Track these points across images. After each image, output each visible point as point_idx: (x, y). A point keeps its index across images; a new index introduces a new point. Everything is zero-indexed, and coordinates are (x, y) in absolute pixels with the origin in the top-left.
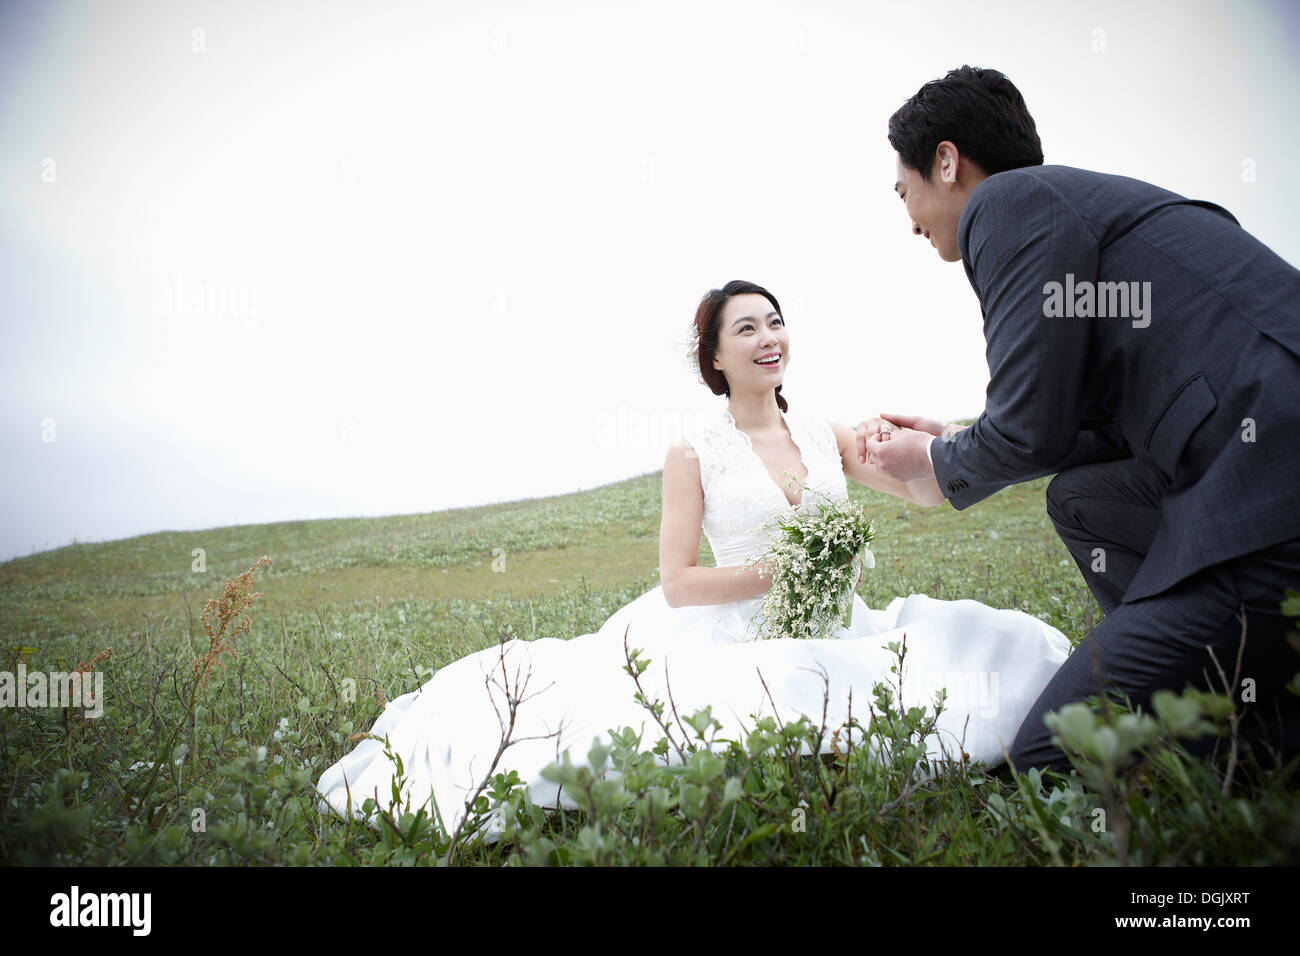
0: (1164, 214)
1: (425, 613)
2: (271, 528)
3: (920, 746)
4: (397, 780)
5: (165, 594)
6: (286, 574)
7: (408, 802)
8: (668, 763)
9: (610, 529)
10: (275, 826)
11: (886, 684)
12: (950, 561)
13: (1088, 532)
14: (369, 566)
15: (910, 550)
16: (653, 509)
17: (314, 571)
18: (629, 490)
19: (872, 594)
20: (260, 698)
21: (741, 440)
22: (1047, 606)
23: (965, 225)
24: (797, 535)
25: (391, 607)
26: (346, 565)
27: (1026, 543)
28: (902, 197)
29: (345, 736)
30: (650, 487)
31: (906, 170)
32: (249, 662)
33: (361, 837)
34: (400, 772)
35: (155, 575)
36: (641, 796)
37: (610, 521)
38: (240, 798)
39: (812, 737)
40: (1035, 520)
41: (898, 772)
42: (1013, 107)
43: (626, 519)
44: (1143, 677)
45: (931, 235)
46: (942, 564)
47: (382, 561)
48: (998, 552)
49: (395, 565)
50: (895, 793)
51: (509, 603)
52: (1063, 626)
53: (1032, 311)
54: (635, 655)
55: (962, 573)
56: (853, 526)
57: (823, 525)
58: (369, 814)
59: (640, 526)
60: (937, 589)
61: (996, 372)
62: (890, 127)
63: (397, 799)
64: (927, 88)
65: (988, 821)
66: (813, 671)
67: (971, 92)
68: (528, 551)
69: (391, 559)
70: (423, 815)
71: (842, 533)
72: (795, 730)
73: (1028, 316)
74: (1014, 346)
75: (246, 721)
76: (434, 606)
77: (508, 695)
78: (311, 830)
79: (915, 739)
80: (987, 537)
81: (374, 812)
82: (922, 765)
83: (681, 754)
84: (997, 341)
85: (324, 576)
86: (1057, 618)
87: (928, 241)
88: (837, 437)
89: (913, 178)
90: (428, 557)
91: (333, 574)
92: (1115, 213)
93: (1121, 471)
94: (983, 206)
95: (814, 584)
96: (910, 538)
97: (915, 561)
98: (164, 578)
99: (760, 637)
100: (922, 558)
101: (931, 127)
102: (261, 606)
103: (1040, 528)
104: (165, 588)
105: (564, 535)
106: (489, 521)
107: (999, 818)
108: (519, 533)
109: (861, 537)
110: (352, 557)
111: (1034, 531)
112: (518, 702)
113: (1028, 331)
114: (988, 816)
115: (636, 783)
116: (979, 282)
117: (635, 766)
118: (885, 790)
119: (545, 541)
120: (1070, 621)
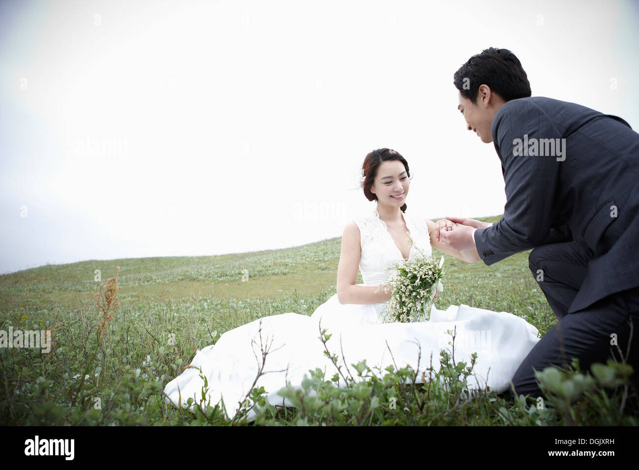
0: (595, 121)
1: (217, 305)
2: (142, 260)
3: (464, 381)
4: (204, 389)
5: (90, 291)
6: (150, 283)
7: (209, 400)
8: (339, 386)
9: (308, 266)
10: (144, 410)
11: (446, 351)
12: (477, 287)
13: (549, 277)
14: (190, 280)
15: (457, 281)
16: (330, 257)
17: (163, 282)
18: (318, 247)
19: (438, 302)
20: (137, 345)
21: (381, 225)
22: (526, 312)
23: (496, 125)
24: (404, 273)
25: (200, 301)
26: (179, 279)
27: (515, 280)
28: (462, 112)
29: (178, 366)
30: (328, 246)
31: (463, 99)
32: (131, 327)
33: (186, 416)
34: (206, 385)
35: (86, 281)
36: (327, 403)
37: (308, 262)
38: (127, 396)
39: (412, 375)
40: (519, 268)
41: (453, 395)
42: (516, 67)
43: (316, 261)
44: (579, 350)
45: (477, 130)
46: (473, 289)
47: (196, 278)
48: (501, 283)
49: (203, 281)
50: (452, 405)
51: (258, 301)
52: (534, 322)
53: (529, 169)
54: (324, 332)
55: (484, 294)
56: (432, 269)
57: (417, 269)
58: (190, 405)
59: (323, 265)
60: (470, 301)
61: (510, 198)
62: (455, 78)
63: (204, 398)
64: (472, 59)
65: (499, 421)
66: (413, 342)
67: (495, 60)
68: (268, 276)
69: (201, 278)
70: (218, 408)
71: (427, 273)
72: (404, 372)
73: (527, 171)
74: (519, 186)
75: (130, 356)
76: (221, 302)
77: (262, 350)
78: (161, 413)
79: (461, 377)
80: (495, 276)
81: (192, 404)
82: (465, 391)
83: (346, 382)
84: (511, 183)
85: (168, 285)
86: (531, 319)
87: (475, 133)
88: (428, 227)
89: (467, 103)
90: (219, 277)
91: (172, 284)
92: (570, 121)
93: (566, 247)
94: (505, 116)
95: (412, 297)
96: (457, 275)
97: (459, 287)
98: (90, 283)
99: (385, 322)
100: (463, 285)
101: (476, 78)
102: (137, 298)
103: (522, 272)
104: (91, 288)
105: (286, 268)
106: (249, 260)
107: (504, 419)
108: (264, 267)
109: (436, 276)
110: (182, 276)
111: (519, 274)
112: (267, 354)
113: (527, 178)
114: (499, 418)
115: (325, 396)
116: (502, 154)
117: (323, 388)
118: (447, 403)
119: (276, 271)
120: (537, 320)
